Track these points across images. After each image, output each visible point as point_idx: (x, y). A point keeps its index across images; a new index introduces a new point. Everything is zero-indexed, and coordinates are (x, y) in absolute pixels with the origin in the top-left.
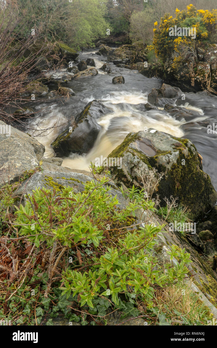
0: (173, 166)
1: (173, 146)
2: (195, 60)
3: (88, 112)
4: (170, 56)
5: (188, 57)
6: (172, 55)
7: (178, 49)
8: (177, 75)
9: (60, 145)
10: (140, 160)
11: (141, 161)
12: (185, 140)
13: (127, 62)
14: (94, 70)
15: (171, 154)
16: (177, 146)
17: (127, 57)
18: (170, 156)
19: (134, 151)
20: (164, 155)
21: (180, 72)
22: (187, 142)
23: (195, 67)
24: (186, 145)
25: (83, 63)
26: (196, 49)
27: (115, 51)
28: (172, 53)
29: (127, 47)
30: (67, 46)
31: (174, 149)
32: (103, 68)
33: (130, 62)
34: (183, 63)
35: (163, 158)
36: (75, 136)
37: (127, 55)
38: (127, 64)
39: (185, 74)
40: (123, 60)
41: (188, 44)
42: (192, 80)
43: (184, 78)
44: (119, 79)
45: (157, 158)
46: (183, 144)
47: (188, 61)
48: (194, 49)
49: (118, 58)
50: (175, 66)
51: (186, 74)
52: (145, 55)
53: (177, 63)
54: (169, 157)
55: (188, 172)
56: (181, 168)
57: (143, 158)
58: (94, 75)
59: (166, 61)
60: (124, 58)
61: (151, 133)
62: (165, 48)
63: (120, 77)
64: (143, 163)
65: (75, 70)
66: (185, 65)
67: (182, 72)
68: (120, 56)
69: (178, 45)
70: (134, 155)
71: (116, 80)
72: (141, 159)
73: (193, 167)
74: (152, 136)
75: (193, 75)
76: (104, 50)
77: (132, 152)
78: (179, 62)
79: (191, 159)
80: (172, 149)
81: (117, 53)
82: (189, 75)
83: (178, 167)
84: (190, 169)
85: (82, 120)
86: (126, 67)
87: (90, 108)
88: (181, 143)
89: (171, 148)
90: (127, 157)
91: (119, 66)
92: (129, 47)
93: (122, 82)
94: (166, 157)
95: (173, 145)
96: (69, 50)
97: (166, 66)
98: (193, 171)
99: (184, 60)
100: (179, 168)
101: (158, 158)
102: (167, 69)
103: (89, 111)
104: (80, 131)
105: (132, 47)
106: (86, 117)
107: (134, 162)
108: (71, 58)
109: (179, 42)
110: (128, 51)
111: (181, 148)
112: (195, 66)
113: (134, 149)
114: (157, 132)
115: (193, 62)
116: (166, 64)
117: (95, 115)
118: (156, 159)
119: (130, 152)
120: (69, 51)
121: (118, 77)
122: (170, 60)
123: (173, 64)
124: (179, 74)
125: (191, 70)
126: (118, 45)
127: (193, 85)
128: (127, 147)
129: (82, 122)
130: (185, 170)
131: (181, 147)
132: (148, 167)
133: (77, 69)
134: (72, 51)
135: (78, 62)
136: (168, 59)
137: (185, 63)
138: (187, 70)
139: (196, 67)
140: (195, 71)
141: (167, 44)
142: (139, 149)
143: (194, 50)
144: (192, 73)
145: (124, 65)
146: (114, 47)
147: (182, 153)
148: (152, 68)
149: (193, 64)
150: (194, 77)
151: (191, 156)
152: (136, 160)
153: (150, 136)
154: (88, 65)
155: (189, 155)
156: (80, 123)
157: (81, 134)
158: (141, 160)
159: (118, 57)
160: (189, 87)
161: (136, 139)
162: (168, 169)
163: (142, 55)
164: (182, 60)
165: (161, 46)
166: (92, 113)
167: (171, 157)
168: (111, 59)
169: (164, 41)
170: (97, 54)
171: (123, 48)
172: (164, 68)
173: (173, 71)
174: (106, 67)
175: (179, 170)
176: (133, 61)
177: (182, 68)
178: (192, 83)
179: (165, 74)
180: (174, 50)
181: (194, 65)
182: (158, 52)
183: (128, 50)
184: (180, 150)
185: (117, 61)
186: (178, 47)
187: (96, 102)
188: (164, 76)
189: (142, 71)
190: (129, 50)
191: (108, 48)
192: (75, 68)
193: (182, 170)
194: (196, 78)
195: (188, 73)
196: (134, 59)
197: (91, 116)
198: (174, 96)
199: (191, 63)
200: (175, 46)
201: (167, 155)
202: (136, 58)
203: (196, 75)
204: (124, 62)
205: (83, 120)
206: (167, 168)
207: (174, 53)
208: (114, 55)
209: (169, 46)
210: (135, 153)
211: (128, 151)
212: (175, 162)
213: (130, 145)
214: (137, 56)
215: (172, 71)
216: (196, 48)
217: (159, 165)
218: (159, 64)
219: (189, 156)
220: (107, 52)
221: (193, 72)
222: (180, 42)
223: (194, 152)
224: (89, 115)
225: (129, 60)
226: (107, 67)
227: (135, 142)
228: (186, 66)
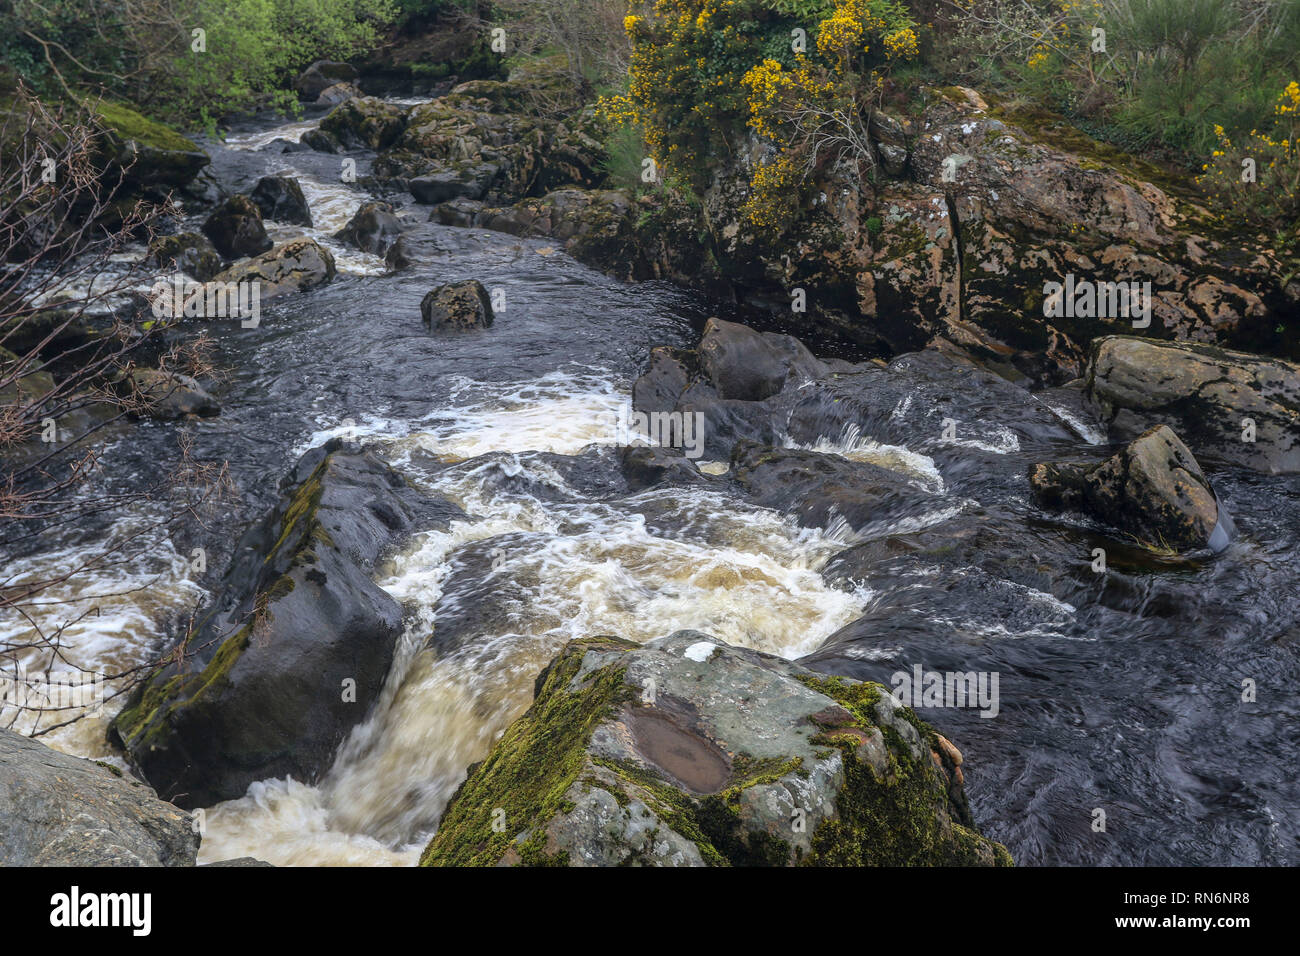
0: (820, 833)
1: (810, 730)
2: (866, 176)
3: (317, 523)
4: (729, 156)
5: (826, 162)
6: (740, 153)
7: (767, 120)
8: (777, 259)
9: (174, 732)
10: (659, 823)
11: (664, 827)
12: (862, 690)
13: (492, 185)
14: (308, 255)
15: (804, 775)
16: (829, 727)
17: (485, 158)
18: (803, 787)
19: (623, 774)
20: (773, 781)
21: (794, 245)
22: (877, 698)
23: (870, 214)
24: (872, 713)
25: (241, 210)
26: (865, 120)
27: (416, 122)
28: (738, 142)
29: (481, 93)
30: (139, 116)
31: (814, 742)
32: (357, 234)
33: (509, 183)
34: (805, 198)
35: (767, 797)
36: (256, 672)
37: (485, 142)
38: (493, 194)
39: (820, 251)
40: (465, 176)
41: (820, 92)
42: (862, 284)
43: (820, 275)
44: (457, 298)
45: (736, 798)
46: (856, 713)
47: (827, 180)
48: (854, 118)
49: (437, 164)
50: (763, 215)
51: (826, 254)
52: (589, 142)
53: (770, 194)
54: (794, 791)
55: (896, 851)
56: (859, 836)
57: (668, 809)
58: (315, 279)
59: (708, 187)
60: (469, 165)
61: (691, 661)
62: (701, 118)
63: (462, 290)
64: (676, 838)
65: (199, 255)
66: (815, 202)
67: (805, 241)
68: (446, 150)
69: (765, 102)
70: (623, 800)
71: (444, 306)
72: (661, 816)
73: (920, 822)
74: (699, 679)
75: (861, 256)
76: (349, 118)
77: (611, 782)
78: (784, 190)
79: (903, 782)
80: (806, 743)
81: (427, 135)
82: (844, 255)
83: (847, 834)
84: (903, 834)
85: (292, 576)
86: (488, 223)
87: (324, 500)
88: (847, 707)
89: (802, 740)
90: (589, 813)
91: (447, 219)
92: (490, 96)
93: (478, 315)
94: (780, 793)
95: (810, 719)
96: (147, 137)
97: (715, 214)
98: (919, 843)
99: (807, 180)
100: (852, 841)
101: (742, 799)
102: (720, 226)
103: (319, 514)
104: (286, 644)
105: (509, 94)
106: (311, 560)
107: (629, 835)
108: (168, 181)
109: (768, 85)
110: (487, 117)
111: (849, 736)
112: (869, 205)
113: (618, 762)
114: (718, 653)
115: (856, 188)
116: (713, 201)
117: (353, 534)
118: (735, 808)
119: (602, 785)
120: (149, 145)
121: (456, 286)
122: (730, 179)
123: (750, 205)
124: (791, 255)
125: (851, 228)
126: (427, 84)
127: (869, 308)
128: (581, 754)
129: (289, 587)
130: (880, 843)
131: (848, 729)
132: (702, 853)
133: (206, 250)
134: (168, 139)
135: (210, 202)
136: (719, 173)
137: (816, 194)
138: (827, 231)
139: (875, 212)
140: (870, 233)
141: (708, 97)
142: (642, 762)
143: (854, 127)
144: (859, 247)
145: (475, 206)
146: (406, 93)
147: (859, 758)
148: (635, 220)
149: (855, 197)
150: (869, 269)
151: (903, 765)
152: (637, 827)
153: (687, 679)
154: (266, 215)
155: (891, 768)
156: (279, 594)
157: (294, 660)
158: (663, 823)
159: (433, 156)
160: (852, 322)
161: (617, 701)
162: (799, 850)
163: (569, 143)
164: (796, 178)
165: (678, 106)
166: (337, 528)
167: (809, 788)
168: (395, 170)
169: (692, 84)
170: (312, 142)
171: (457, 104)
172: (701, 221)
173: (756, 241)
174: (374, 228)
175: (851, 851)
176: (524, 177)
177: (801, 219)
178: (861, 298)
179: (711, 256)
180: (751, 127)
181: (863, 202)
182: (665, 141)
183: (489, 117)
184: (844, 745)
185: (434, 184)
186: (767, 113)
187: (355, 460)
188: (707, 264)
189: (581, 243)
190: (495, 111)
191: (372, 105)
192: (193, 245)
193: (865, 844)
194: (883, 270)
195: (834, 248)
196: (530, 167)
197: (337, 549)
198: (775, 382)
199: (846, 192)
200: (754, 108)
201: (787, 780)
202: (537, 163)
203: (878, 256)
204: (471, 184)
205: (296, 576)
206: (793, 846)
207: (748, 141)
208: (415, 146)
209: (718, 106)
210: (630, 790)
211: (591, 781)
212: (829, 810)
213: (595, 742)
214: (546, 147)
215: (748, 239)
216: (863, 113)
217: (752, 836)
218: (677, 203)
219: (892, 772)
220: (369, 127)
221: (862, 242)
222: (778, 86)
223: (914, 747)
224: (325, 543)
225: (501, 174)
226: (381, 222)
227: (616, 719)
228: (820, 207)
